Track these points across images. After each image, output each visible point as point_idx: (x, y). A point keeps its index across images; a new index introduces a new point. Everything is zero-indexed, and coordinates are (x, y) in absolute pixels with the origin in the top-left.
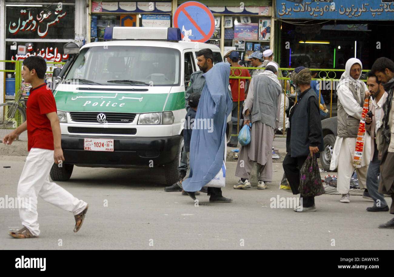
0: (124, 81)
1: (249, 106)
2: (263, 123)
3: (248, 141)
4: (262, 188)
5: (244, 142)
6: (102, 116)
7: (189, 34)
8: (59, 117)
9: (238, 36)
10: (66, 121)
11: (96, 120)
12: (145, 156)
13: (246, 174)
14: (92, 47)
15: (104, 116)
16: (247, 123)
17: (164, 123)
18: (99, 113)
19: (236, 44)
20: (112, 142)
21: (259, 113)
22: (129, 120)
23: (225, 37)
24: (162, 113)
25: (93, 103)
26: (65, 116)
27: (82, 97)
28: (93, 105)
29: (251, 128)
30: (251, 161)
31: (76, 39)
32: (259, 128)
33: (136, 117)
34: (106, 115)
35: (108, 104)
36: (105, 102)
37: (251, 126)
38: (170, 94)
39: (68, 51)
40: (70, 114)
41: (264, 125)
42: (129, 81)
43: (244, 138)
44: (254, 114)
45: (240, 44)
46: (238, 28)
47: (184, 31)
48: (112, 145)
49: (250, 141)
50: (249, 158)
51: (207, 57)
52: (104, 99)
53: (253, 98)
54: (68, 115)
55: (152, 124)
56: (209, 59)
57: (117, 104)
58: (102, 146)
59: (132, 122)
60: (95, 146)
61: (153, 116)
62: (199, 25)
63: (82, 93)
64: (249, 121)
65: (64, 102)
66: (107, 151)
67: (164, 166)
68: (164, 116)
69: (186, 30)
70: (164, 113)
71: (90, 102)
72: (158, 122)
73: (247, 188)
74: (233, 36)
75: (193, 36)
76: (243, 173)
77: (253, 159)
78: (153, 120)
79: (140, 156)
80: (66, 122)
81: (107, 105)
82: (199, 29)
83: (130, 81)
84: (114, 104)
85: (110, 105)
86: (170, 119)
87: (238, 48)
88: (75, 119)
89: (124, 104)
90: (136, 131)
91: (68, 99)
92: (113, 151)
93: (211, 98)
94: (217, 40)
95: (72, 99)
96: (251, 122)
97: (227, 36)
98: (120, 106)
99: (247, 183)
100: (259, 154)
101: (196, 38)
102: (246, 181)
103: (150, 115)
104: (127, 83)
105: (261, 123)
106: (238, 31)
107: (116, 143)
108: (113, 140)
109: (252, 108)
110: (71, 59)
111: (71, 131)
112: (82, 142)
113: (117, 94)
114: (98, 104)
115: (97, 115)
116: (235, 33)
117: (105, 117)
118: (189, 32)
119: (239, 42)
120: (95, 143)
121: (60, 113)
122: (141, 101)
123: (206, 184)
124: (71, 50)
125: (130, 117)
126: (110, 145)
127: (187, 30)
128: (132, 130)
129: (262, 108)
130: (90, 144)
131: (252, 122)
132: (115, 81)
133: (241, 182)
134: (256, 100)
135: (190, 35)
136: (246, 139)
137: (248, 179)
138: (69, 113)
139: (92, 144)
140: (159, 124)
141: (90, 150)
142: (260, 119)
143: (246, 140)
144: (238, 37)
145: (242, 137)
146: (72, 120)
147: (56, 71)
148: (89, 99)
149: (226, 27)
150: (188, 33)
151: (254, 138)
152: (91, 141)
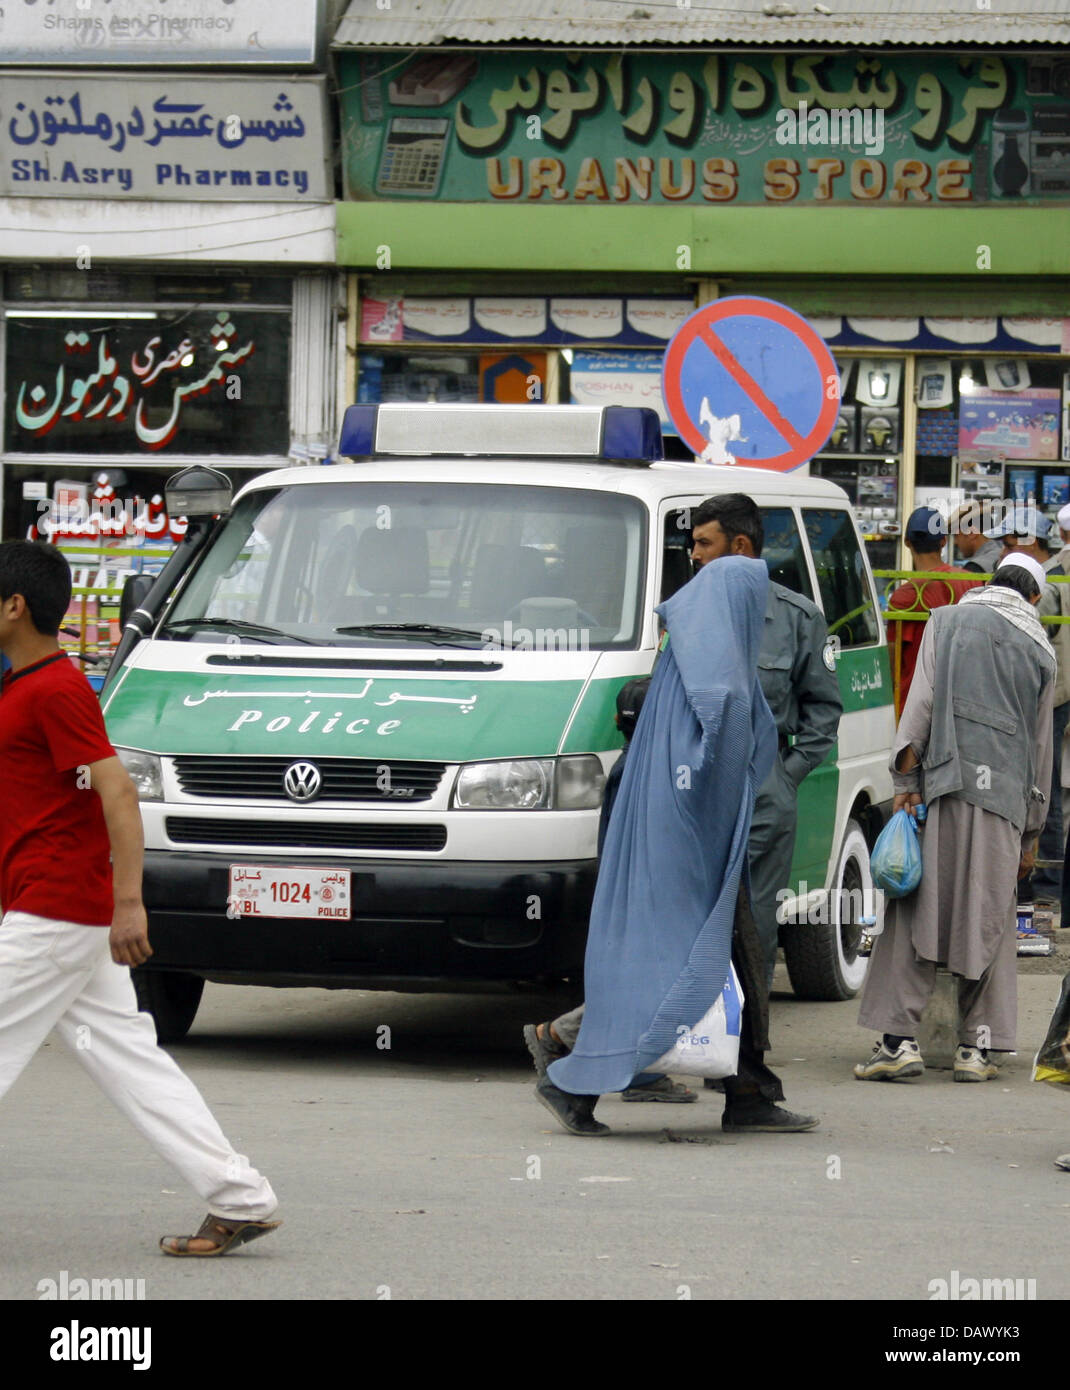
0: (406, 628)
1: (914, 735)
2: (973, 806)
3: (911, 876)
4: (972, 1077)
5: (895, 883)
6: (306, 772)
7: (730, 431)
8: (133, 775)
9: (975, 442)
10: (158, 795)
11: (281, 788)
12: (479, 940)
13: (904, 1015)
14: (290, 486)
15: (311, 773)
16: (907, 805)
17: (561, 804)
18: (293, 760)
19: (966, 476)
20: (342, 880)
21: (952, 763)
22: (417, 792)
23: (918, 448)
24: (554, 762)
25: (268, 722)
26: (155, 773)
27: (226, 694)
28: (270, 728)
29: (921, 824)
30: (924, 963)
31: (294, 453)
32: (954, 826)
33: (445, 777)
34: (322, 771)
35: (332, 722)
36: (318, 713)
37: (921, 818)
38: (594, 681)
39: (184, 504)
40: (174, 764)
41: (978, 812)
42: (427, 630)
43: (893, 867)
44: (936, 768)
45: (982, 476)
46: (974, 408)
47: (706, 422)
48: (342, 895)
49: (917, 878)
50: (914, 951)
51: (732, 530)
52: (316, 704)
53: (930, 699)
54: (168, 769)
55: (512, 806)
56: (742, 537)
57: (366, 722)
58: (304, 896)
59: (430, 798)
60: (275, 899)
61: (515, 774)
62: (771, 393)
63: (227, 678)
64: (916, 798)
65: (154, 716)
66: (322, 917)
67: (566, 980)
68: (564, 773)
69: (715, 419)
70: (564, 760)
71: (258, 715)
72: (534, 798)
73: (906, 1075)
74: (952, 440)
75: (744, 440)
76: (892, 1015)
77: (932, 955)
78: (516, 789)
79: (461, 941)
80: (159, 798)
81: (327, 729)
82: (771, 410)
83: (431, 630)
84: (357, 722)
85: (339, 728)
86: (588, 787)
87: (973, 493)
88: (195, 786)
89: (397, 723)
90: (445, 837)
91: (169, 704)
92: (348, 916)
93: (687, 704)
94: (890, 460)
95: (187, 702)
96: (922, 801)
97: (928, 443)
98: (381, 730)
99: (908, 1055)
100: (954, 934)
101: (758, 449)
102: (905, 1046)
103: (505, 771)
104: (417, 638)
105: (964, 805)
106: (974, 422)
107: (361, 884)
108: (346, 874)
109: (926, 743)
110: (197, 538)
111: (180, 835)
112: (219, 880)
113: (369, 683)
114: (291, 723)
115: (284, 769)
116: (963, 430)
117: (317, 778)
118: (729, 427)
119: (980, 470)
120: (274, 886)
121: (135, 761)
122: (470, 711)
123: (651, 1063)
124: (195, 498)
125: (418, 778)
126: (338, 896)
127: (720, 418)
128: (427, 831)
129: (967, 740)
130: (256, 891)
131: (928, 800)
132: (371, 630)
133: (884, 1050)
134: (942, 709)
135: (732, 439)
136: (901, 871)
137: (911, 1039)
138: (171, 760)
139: (264, 890)
140: (542, 807)
141: (252, 913)
142: (961, 788)
143: (902, 877)
144: (976, 447)
145: (885, 863)
146: (182, 790)
147: (135, 585)
148: (253, 704)
149: (925, 403)
150: (726, 431)
151: (936, 868)
152: (259, 878)
